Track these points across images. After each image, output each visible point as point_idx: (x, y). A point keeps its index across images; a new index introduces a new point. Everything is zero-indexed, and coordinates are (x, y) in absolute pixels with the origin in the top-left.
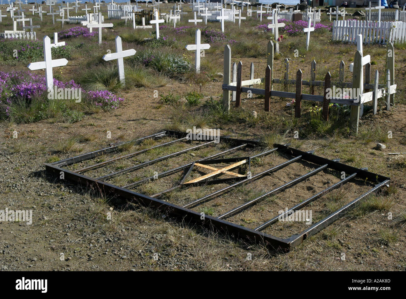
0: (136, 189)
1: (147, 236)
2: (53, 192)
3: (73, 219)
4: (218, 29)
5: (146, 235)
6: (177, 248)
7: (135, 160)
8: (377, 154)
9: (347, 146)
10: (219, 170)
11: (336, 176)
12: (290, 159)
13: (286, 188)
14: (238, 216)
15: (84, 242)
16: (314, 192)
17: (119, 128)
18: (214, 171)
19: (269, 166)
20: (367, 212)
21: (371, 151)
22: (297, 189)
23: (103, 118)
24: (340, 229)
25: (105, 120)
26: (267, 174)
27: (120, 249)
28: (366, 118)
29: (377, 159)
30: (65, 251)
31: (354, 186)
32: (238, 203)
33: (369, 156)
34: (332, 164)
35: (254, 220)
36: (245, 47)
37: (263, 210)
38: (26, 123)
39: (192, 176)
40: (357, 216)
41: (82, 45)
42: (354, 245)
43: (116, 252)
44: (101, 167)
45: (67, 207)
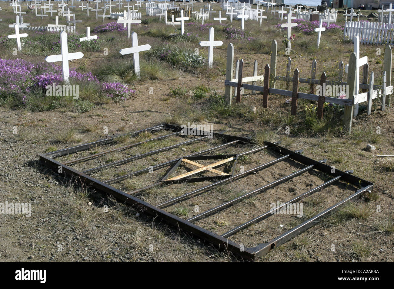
0: (120, 183)
1: (116, 236)
2: (41, 182)
3: (50, 213)
4: (239, 27)
5: (114, 235)
6: (141, 251)
7: (128, 152)
8: (365, 156)
9: (337, 146)
10: (204, 167)
11: (320, 178)
12: (278, 158)
13: (268, 188)
14: (212, 217)
15: (52, 239)
16: (295, 194)
17: (123, 120)
18: (199, 167)
19: (256, 164)
20: (344, 220)
21: (360, 152)
22: (279, 190)
23: (112, 109)
24: (312, 238)
25: (113, 111)
26: (251, 173)
27: (85, 250)
28: (360, 118)
29: (365, 161)
30: (31, 248)
31: (337, 190)
32: (217, 203)
33: (357, 157)
34: (317, 165)
35: (227, 223)
36: (260, 44)
37: (239, 212)
38: (40, 111)
39: (177, 172)
40: (333, 224)
41: (112, 39)
42: (324, 256)
43: (79, 253)
44: (93, 159)
45: (48, 200)
